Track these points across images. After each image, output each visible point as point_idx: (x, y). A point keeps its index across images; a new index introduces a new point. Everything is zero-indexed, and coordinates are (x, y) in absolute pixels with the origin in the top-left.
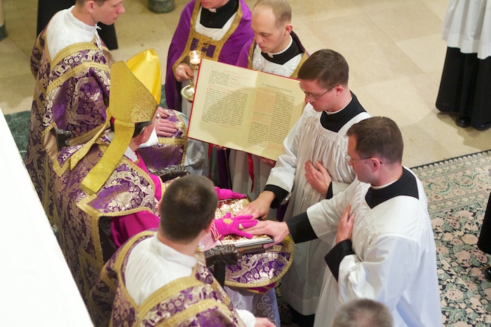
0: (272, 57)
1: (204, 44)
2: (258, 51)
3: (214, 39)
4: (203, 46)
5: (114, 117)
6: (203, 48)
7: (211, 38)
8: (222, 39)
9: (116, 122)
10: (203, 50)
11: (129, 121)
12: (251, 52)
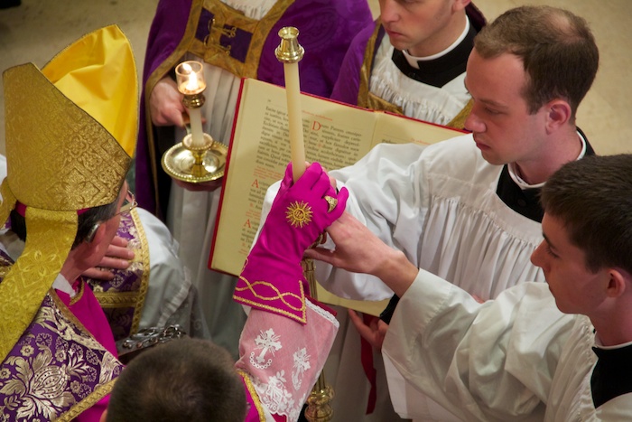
0: (416, 65)
1: (226, 26)
2: (387, 49)
3: (248, 13)
4: (221, 31)
5: (24, 201)
6: (223, 37)
7: (242, 13)
8: (268, 18)
9: (31, 213)
10: (224, 41)
11: (62, 206)
12: (369, 54)
